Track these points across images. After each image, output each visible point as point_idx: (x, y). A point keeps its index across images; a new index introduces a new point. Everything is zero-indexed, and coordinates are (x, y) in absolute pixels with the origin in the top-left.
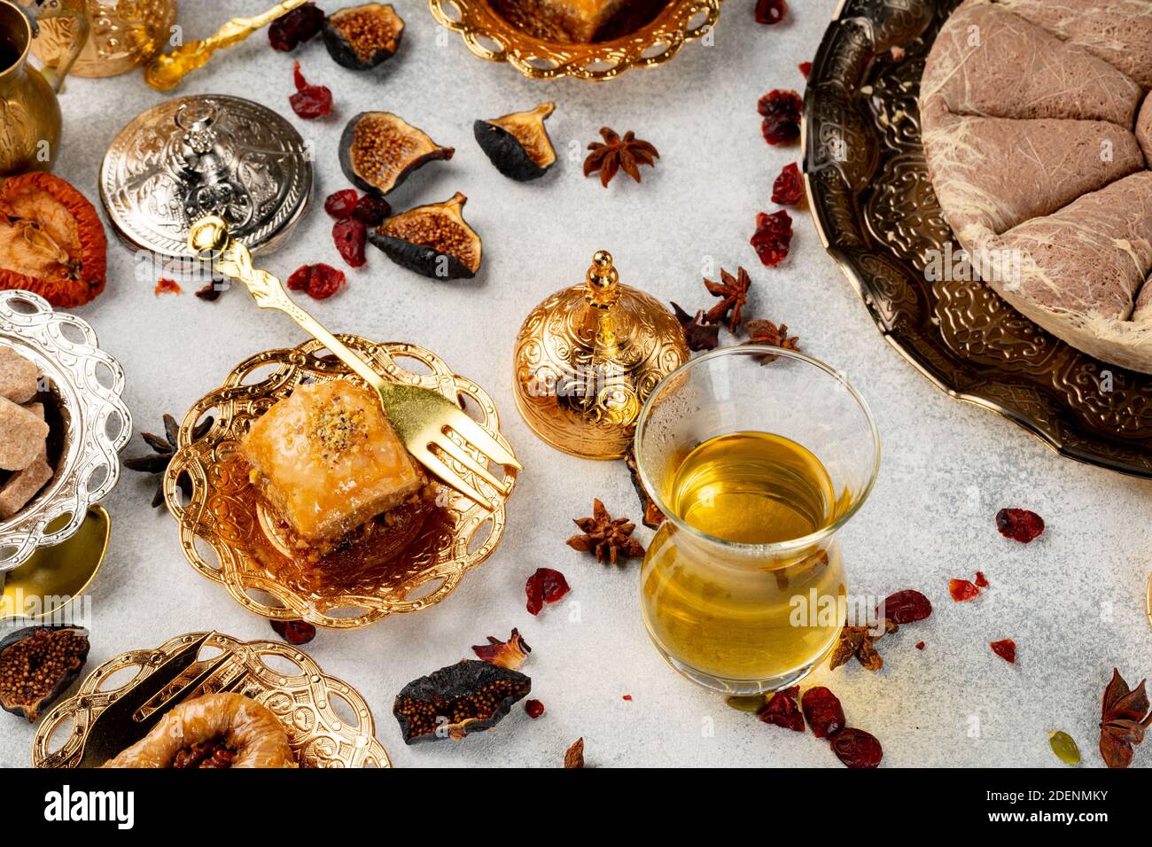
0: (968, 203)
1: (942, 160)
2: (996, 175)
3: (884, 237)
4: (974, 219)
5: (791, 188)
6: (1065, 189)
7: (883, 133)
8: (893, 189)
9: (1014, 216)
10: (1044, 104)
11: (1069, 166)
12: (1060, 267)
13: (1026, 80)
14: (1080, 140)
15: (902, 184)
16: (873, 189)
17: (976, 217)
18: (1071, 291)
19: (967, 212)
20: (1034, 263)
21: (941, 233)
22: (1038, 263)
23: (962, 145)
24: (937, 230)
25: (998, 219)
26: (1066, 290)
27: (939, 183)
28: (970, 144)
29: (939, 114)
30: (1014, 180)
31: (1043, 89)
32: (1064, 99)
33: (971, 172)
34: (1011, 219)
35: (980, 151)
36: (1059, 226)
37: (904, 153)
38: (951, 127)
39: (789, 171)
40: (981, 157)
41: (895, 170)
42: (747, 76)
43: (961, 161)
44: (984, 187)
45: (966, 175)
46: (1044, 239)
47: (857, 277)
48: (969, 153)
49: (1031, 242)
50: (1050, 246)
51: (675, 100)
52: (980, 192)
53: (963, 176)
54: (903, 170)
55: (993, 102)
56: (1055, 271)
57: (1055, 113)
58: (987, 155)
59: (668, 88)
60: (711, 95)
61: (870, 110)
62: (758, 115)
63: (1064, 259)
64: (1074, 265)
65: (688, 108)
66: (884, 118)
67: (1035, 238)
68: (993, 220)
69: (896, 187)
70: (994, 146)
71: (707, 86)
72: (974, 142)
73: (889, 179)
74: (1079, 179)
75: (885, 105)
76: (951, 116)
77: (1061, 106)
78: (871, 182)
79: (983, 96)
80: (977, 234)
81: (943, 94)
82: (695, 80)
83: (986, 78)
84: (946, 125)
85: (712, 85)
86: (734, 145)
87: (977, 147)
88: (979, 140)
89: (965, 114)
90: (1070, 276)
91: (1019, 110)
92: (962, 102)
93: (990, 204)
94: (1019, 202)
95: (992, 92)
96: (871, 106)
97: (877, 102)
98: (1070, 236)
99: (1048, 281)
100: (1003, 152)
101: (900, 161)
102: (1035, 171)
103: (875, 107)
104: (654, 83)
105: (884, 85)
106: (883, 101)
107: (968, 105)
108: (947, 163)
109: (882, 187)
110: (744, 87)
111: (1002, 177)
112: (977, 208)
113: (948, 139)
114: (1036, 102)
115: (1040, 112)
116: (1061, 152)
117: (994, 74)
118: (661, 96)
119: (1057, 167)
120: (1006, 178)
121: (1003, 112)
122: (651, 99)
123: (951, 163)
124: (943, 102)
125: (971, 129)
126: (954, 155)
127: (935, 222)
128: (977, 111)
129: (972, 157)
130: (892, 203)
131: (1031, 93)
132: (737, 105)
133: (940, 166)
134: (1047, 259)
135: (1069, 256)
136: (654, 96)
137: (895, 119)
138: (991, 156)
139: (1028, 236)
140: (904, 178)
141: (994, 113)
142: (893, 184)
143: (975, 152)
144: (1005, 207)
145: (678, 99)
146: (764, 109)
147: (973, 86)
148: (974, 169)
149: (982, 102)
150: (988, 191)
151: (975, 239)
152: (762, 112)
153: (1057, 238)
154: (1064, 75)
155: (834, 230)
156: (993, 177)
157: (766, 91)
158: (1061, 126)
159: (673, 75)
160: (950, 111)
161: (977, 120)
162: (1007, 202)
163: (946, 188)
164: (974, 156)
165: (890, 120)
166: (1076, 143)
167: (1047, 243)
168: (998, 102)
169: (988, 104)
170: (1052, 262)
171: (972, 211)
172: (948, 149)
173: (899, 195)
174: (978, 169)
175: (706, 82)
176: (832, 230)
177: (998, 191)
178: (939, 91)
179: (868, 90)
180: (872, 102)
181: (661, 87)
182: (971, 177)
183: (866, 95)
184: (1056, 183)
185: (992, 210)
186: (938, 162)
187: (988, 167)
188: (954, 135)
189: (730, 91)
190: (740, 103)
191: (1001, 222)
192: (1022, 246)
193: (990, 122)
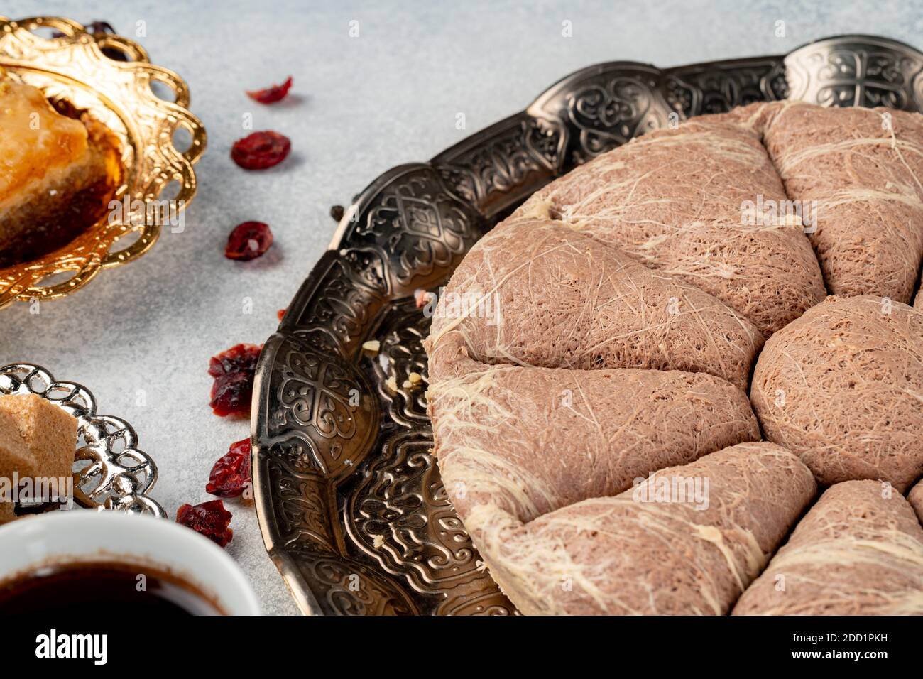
0: (481, 477)
1: (451, 422)
2: (528, 439)
3: (368, 543)
4: (484, 498)
5: (237, 471)
6: (632, 460)
7: (387, 402)
8: (390, 476)
9: (552, 499)
10: (613, 349)
11: (640, 427)
12: (606, 562)
13: (587, 314)
14: (658, 394)
15: (407, 470)
16: (361, 476)
17: (490, 495)
18: (622, 598)
19: (476, 489)
20: (568, 558)
21: (456, 539)
22: (574, 557)
23: (483, 400)
24: (450, 535)
25: (525, 501)
26: (614, 597)
27: (444, 453)
28: (495, 397)
29: (453, 358)
30: (554, 447)
31: (611, 327)
32: (642, 341)
33: (491, 436)
34: (547, 503)
35: (509, 408)
36: (611, 506)
37: (414, 429)
38: (470, 376)
39: (238, 451)
40: (507, 414)
41: (399, 451)
42: (202, 327)
43: (478, 421)
44: (508, 456)
45: (484, 442)
46: (586, 523)
47: (304, 588)
48: (492, 410)
49: (566, 529)
50: (595, 534)
51: (92, 356)
52: (500, 462)
53: (479, 443)
54: (410, 451)
55: (537, 345)
56: (599, 568)
57: (627, 360)
58: (518, 413)
59: (85, 341)
60: (145, 352)
61: (373, 372)
62: (210, 377)
63: (614, 551)
64: (627, 560)
65: (108, 369)
66: (391, 383)
67: (573, 523)
68: (517, 502)
69: (396, 475)
70: (529, 400)
71: (143, 339)
72: (501, 396)
73: (388, 465)
74: (654, 448)
75: (396, 367)
76: (471, 362)
77: (638, 351)
78: (359, 467)
79: (523, 336)
80: (488, 518)
81: (462, 333)
82: (126, 331)
83: (527, 311)
84: (462, 374)
85: (149, 339)
86: (168, 416)
87: (505, 402)
88: (509, 392)
89: (496, 362)
90: (620, 576)
91: (576, 356)
92: (492, 344)
93: (515, 480)
94: (560, 477)
95: (536, 330)
96: (375, 366)
97: (384, 361)
98: (627, 519)
99: (587, 584)
100: (541, 408)
101: (408, 439)
102: (588, 434)
103: (381, 368)
104: (67, 334)
105: (398, 340)
106: (393, 361)
107: (501, 349)
108: (458, 425)
109: (374, 475)
110: (196, 341)
111: (536, 442)
112: (493, 483)
113: (462, 391)
114: (601, 346)
115: (608, 360)
116: (629, 408)
117: (540, 304)
118: (72, 351)
119: (621, 429)
120: (542, 444)
121: (552, 360)
122: (58, 355)
123: (464, 424)
124: (461, 342)
125: (500, 379)
126: (469, 413)
127: (449, 523)
128: (513, 359)
129: (495, 416)
130: (387, 496)
131: (595, 332)
132: (181, 365)
133: (448, 430)
134: (587, 550)
135: (621, 546)
136: (62, 351)
137: (406, 384)
138: (524, 414)
139: (565, 521)
140: (410, 464)
141: (537, 361)
142: (392, 471)
143: (500, 408)
144: (537, 485)
145: (98, 356)
146: (219, 368)
147: (507, 321)
148: (496, 431)
149: (522, 344)
150: (513, 460)
151: (483, 527)
152: (214, 374)
153: (607, 521)
154: (643, 307)
155: (286, 527)
156: (522, 442)
157: (228, 345)
158: (633, 376)
159: (95, 324)
160: (471, 356)
161: (509, 369)
162: (541, 476)
163: (452, 458)
164: (499, 414)
165: (399, 385)
166: (653, 397)
167: (590, 528)
168: (545, 345)
169: (529, 347)
170: (595, 555)
171: (486, 488)
172: (459, 406)
173: (399, 486)
174: (503, 432)
175: (141, 334)
176: (283, 527)
177: (528, 463)
178: (457, 328)
179: (373, 345)
180: (377, 360)
181: (76, 340)
182: (489, 442)
183: (370, 351)
184: (617, 451)
185: (517, 488)
186: (446, 423)
187: (517, 429)
188: (473, 386)
189: (175, 346)
190: (186, 363)
191: (531, 506)
192: (554, 534)
193: (530, 370)
